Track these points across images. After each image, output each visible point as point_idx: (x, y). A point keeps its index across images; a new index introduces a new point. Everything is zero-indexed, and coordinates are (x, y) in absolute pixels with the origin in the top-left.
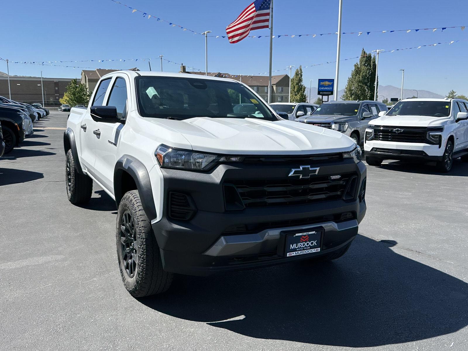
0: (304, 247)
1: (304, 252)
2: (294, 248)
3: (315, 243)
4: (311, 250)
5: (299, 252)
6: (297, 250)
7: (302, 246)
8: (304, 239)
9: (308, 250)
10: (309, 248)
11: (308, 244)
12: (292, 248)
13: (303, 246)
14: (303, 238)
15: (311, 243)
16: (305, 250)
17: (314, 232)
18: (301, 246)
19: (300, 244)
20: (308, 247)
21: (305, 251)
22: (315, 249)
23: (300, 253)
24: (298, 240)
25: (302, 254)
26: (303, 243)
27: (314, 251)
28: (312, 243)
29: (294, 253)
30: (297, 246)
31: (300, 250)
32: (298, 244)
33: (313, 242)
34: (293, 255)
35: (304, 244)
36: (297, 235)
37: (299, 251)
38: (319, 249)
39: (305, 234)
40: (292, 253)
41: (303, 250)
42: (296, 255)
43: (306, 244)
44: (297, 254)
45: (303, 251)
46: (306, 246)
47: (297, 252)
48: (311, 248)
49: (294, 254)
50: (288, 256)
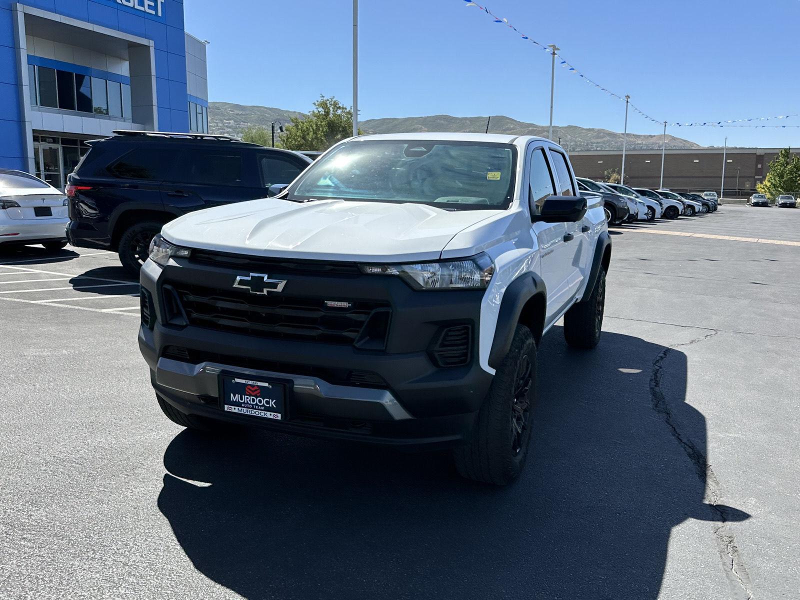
0: (254, 405)
1: (253, 412)
2: (237, 401)
3: (272, 403)
4: (266, 412)
5: (245, 409)
6: (243, 405)
7: (250, 400)
8: (253, 391)
9: (260, 411)
10: (263, 408)
11: (260, 402)
12: (235, 400)
13: (252, 403)
14: (249, 389)
15: (266, 401)
16: (256, 409)
17: (266, 385)
18: (248, 400)
19: (246, 397)
20: (261, 406)
21: (255, 411)
22: (272, 414)
23: (244, 411)
24: (242, 390)
25: (249, 414)
26: (252, 397)
27: (269, 415)
28: (268, 402)
29: (237, 408)
30: (242, 399)
31: (247, 407)
32: (243, 396)
33: (268, 400)
34: (233, 411)
35: (253, 400)
36: (237, 380)
37: (244, 407)
38: (279, 415)
39: (250, 382)
40: (233, 407)
41: (253, 408)
42: (239, 412)
43: (257, 401)
44: (241, 412)
45: (250, 410)
46: (257, 404)
47: (240, 408)
48: (267, 409)
49: (235, 410)
50: (226, 409)
